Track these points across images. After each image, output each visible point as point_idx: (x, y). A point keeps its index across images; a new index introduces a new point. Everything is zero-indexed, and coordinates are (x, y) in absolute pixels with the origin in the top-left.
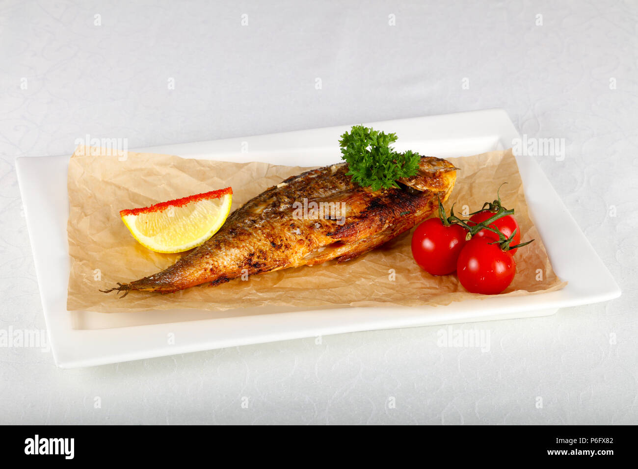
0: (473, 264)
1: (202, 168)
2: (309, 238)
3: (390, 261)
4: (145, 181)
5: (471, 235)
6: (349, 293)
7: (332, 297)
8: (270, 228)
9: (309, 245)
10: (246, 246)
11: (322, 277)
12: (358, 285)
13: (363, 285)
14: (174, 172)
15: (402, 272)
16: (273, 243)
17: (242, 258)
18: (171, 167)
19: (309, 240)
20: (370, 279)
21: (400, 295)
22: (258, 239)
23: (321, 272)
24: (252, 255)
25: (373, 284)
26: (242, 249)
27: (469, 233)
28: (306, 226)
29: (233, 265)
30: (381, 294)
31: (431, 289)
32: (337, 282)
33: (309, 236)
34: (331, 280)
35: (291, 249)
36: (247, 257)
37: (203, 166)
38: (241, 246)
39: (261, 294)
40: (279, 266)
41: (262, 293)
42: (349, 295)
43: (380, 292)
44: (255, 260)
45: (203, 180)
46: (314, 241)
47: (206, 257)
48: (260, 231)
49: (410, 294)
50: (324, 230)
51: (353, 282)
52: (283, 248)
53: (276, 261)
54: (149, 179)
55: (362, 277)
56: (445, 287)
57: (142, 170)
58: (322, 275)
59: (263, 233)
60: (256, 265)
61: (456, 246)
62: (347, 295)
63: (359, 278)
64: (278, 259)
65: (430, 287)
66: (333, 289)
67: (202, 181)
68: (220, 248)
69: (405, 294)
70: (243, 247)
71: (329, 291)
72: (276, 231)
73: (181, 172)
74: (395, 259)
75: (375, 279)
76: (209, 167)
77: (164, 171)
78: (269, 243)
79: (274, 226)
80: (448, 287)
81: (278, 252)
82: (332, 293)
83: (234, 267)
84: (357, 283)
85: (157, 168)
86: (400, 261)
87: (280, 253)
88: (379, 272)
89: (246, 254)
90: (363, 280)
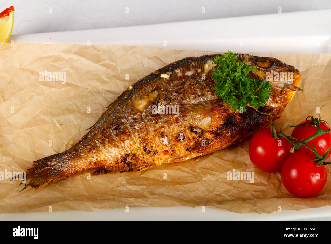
0: (294, 173)
1: (98, 52)
2: (173, 149)
3: (233, 155)
4: (53, 66)
5: (294, 150)
6: (196, 190)
7: (182, 194)
8: (146, 133)
9: (172, 155)
10: (124, 147)
11: (178, 172)
12: (204, 181)
13: (208, 181)
14: (75, 57)
15: (241, 167)
16: (145, 149)
17: (119, 156)
18: (73, 54)
19: (173, 151)
20: (214, 175)
21: (236, 191)
22: (134, 142)
23: (178, 167)
24: (127, 155)
25: (216, 180)
26: (121, 149)
27: (293, 148)
28: (173, 136)
29: (112, 161)
30: (221, 190)
31: (260, 186)
32: (189, 176)
33: (173, 147)
34: (185, 174)
35: (158, 155)
36: (124, 156)
37: (98, 51)
38: (121, 147)
39: (129, 187)
40: (146, 167)
41: (130, 185)
42: (196, 191)
43: (221, 188)
44: (129, 160)
45: (98, 62)
46: (176, 152)
47: (92, 152)
48: (137, 133)
49: (243, 190)
50: (186, 142)
51: (201, 178)
52: (152, 153)
53: (145, 163)
54: (56, 64)
55: (208, 173)
56: (271, 184)
57: (50, 57)
58: (179, 169)
59: (139, 137)
60: (129, 164)
61: (283, 155)
62: (194, 191)
63: (205, 174)
64: (146, 162)
65: (261, 183)
66: (184, 186)
67: (96, 63)
68: (104, 145)
69: (240, 190)
70: (122, 147)
71: (181, 187)
72: (149, 137)
73: (80, 57)
74: (237, 155)
75: (219, 175)
76: (103, 51)
77: (67, 57)
78: (142, 148)
79: (149, 130)
80: (274, 184)
81: (148, 156)
82: (183, 189)
83: (113, 162)
84: (204, 179)
85: (63, 55)
86: (240, 156)
87: (148, 157)
88: (223, 167)
89: (123, 154)
90: (209, 176)
